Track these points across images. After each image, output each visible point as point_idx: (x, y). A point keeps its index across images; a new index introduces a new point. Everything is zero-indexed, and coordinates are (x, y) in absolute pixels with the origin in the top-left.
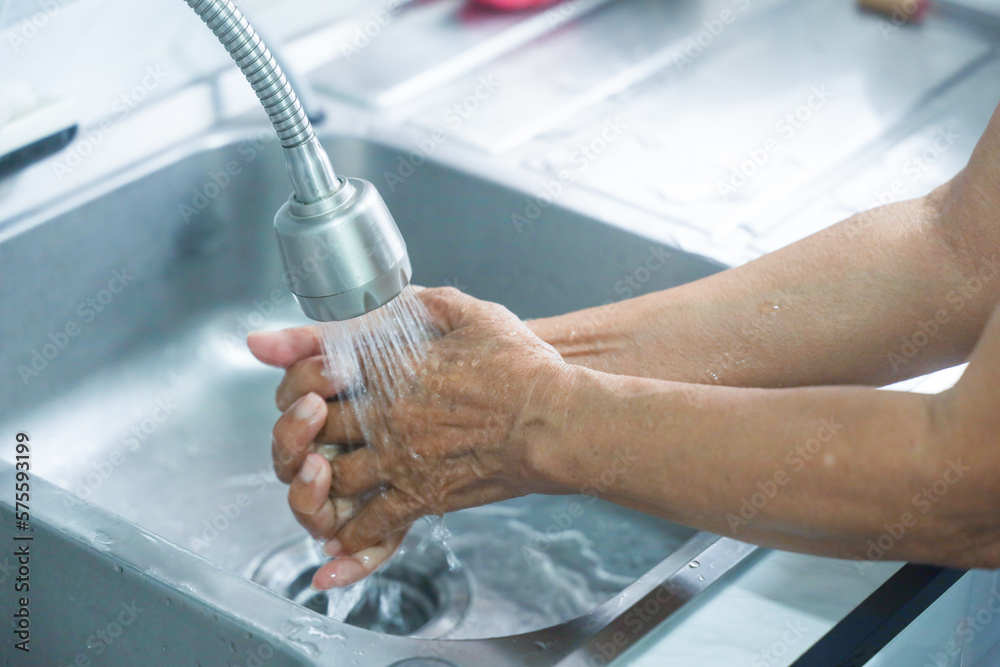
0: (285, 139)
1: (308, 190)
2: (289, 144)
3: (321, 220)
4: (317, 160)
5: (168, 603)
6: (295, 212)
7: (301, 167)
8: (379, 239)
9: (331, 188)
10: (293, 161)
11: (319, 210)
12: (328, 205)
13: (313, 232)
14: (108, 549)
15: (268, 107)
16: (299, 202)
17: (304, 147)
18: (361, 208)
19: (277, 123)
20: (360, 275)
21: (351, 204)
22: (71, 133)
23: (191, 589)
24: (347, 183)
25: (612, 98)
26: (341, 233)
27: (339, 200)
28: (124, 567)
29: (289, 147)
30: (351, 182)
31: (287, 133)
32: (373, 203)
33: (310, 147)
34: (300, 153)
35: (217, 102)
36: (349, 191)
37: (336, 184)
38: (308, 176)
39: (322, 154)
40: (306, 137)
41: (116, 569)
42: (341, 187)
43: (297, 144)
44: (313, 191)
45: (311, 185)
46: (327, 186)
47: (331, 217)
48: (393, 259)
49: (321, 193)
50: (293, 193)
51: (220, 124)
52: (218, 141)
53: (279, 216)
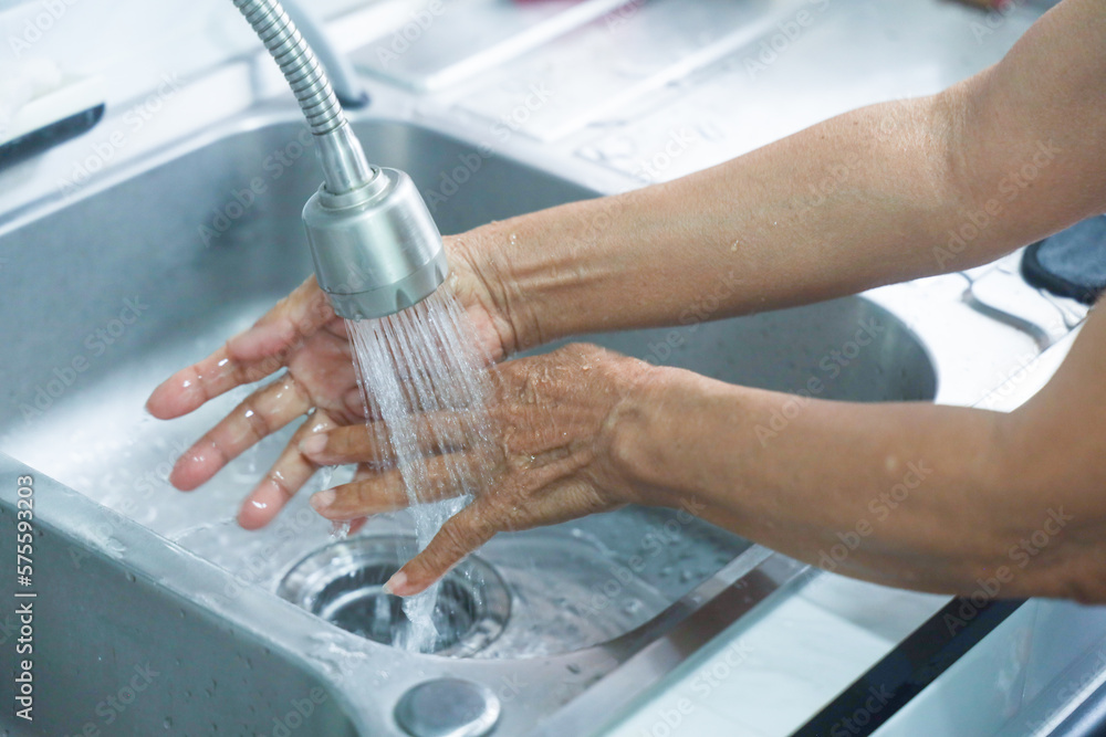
0: (314, 126)
1: (339, 180)
2: (319, 131)
3: (352, 212)
4: (348, 148)
5: (182, 615)
6: (325, 204)
7: (331, 155)
8: (414, 233)
9: (363, 179)
10: (323, 150)
11: (350, 202)
12: (359, 197)
13: (343, 225)
14: (121, 556)
15: (297, 91)
16: (329, 192)
17: (334, 134)
18: (395, 200)
19: (306, 108)
20: (392, 270)
21: (384, 196)
22: (98, 112)
23: (206, 600)
24: (381, 172)
25: (672, 84)
26: (373, 226)
27: (371, 192)
28: (137, 576)
29: (321, 134)
30: (385, 172)
31: (317, 120)
32: (407, 196)
33: (342, 135)
34: (331, 141)
35: (255, 82)
36: (382, 181)
37: (367, 174)
38: (338, 165)
39: (354, 143)
40: (337, 124)
41: (129, 578)
42: (374, 178)
43: (328, 132)
44: (344, 181)
45: (342, 174)
46: (358, 176)
47: (363, 209)
48: (430, 254)
49: (352, 183)
50: (324, 183)
51: (258, 105)
52: (253, 123)
53: (308, 208)
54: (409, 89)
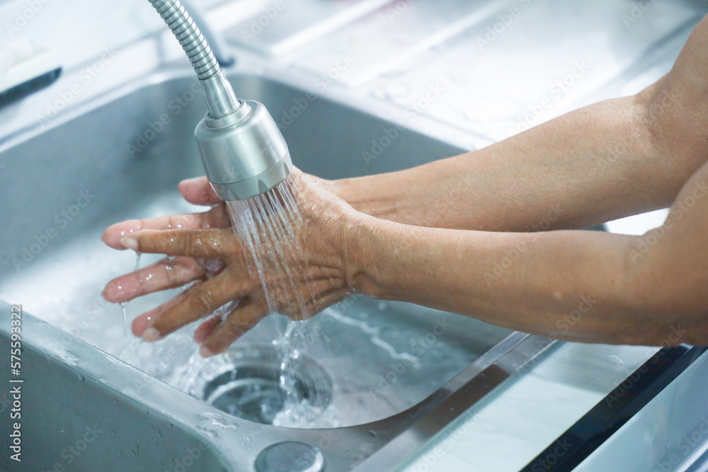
0: (200, 74)
1: (217, 109)
2: (203, 77)
3: (227, 130)
4: (222, 87)
5: (115, 402)
6: (209, 125)
7: (212, 93)
8: (268, 142)
9: (234, 107)
10: (206, 89)
11: (225, 123)
12: (232, 120)
13: (221, 139)
14: (75, 364)
15: (188, 52)
16: (212, 117)
17: (214, 79)
18: (255, 121)
19: (194, 63)
20: (255, 166)
21: (249, 117)
22: (57, 73)
24: (245, 103)
26: (242, 140)
27: (239, 116)
28: (85, 377)
29: (204, 79)
30: (248, 103)
31: (202, 70)
32: (263, 118)
33: (218, 79)
34: (211, 83)
35: (160, 51)
36: (246, 109)
37: (237, 104)
38: (217, 99)
39: (227, 84)
40: (215, 72)
41: (80, 378)
42: (240, 107)
43: (209, 77)
44: (221, 109)
45: (219, 105)
46: (230, 106)
47: (234, 127)
48: (279, 156)
49: (227, 111)
50: (208, 112)
51: (163, 66)
52: (159, 78)
53: (198, 129)
54: (261, 54)
